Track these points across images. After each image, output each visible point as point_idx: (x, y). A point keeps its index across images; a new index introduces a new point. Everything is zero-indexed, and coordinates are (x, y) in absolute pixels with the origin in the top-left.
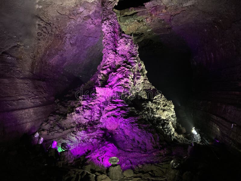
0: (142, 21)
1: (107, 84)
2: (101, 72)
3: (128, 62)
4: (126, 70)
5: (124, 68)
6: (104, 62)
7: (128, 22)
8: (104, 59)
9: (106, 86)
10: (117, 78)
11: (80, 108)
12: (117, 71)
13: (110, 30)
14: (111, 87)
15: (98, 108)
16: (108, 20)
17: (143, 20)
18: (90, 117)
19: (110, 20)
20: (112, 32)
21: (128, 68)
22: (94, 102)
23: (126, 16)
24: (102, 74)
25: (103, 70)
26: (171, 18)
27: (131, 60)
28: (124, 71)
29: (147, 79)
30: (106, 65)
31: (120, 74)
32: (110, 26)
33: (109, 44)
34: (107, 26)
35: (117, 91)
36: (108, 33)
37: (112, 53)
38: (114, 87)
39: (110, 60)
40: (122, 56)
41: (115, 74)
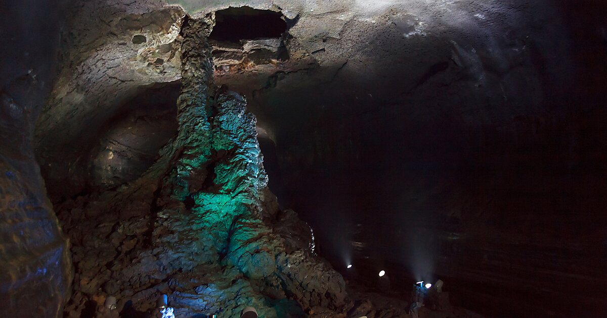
2: (184, 161)
3: (244, 147)
4: (247, 163)
5: (243, 156)
6: (183, 139)
8: (182, 135)
9: (221, 191)
10: (236, 176)
14: (229, 193)
16: (200, 59)
19: (204, 59)
20: (204, 82)
21: (249, 158)
22: (197, 224)
24: (189, 165)
25: (190, 157)
27: (249, 143)
28: (244, 163)
31: (240, 168)
32: (203, 71)
33: (197, 106)
34: (197, 69)
35: (244, 202)
36: (197, 84)
37: (204, 125)
38: (236, 193)
39: (199, 138)
40: (229, 133)
41: (228, 168)
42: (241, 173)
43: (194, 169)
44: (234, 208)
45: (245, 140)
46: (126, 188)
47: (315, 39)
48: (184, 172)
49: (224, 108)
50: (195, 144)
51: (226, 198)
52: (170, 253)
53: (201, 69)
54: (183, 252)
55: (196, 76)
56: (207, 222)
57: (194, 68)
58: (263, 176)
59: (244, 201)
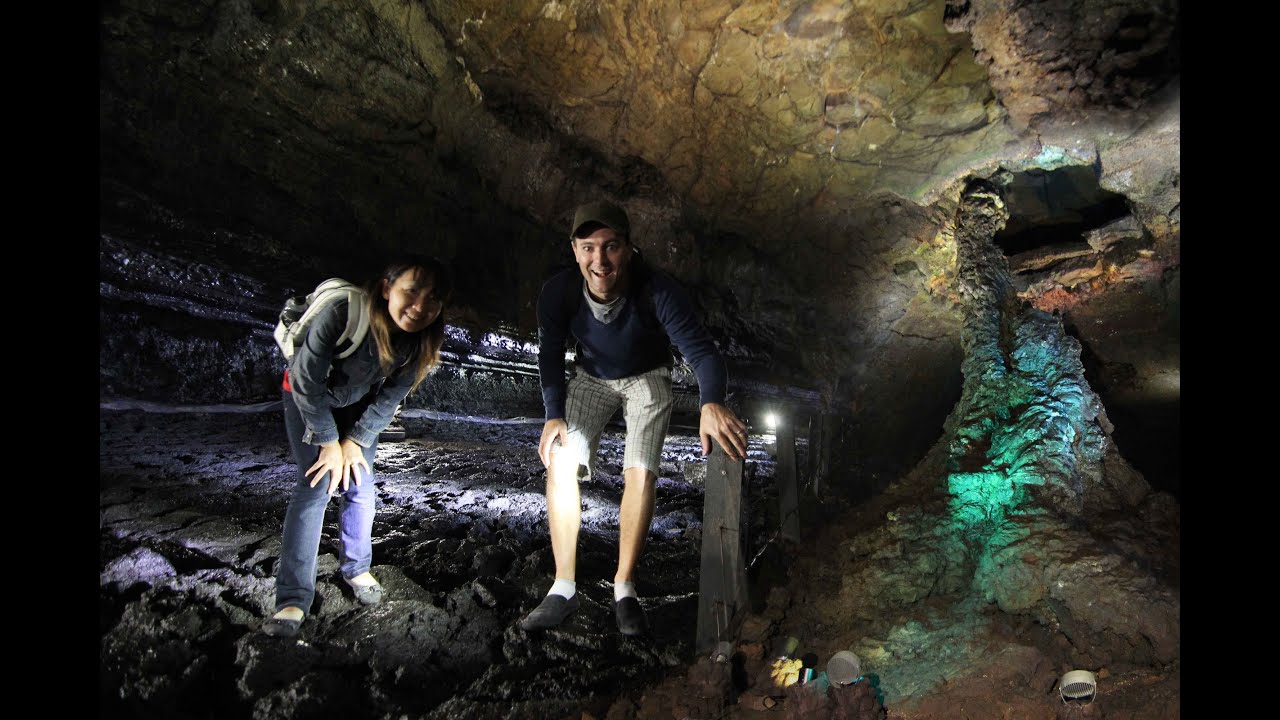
0: (1078, 289)
1: (988, 462)
2: (962, 432)
3: (1054, 394)
4: (1048, 417)
5: (1042, 408)
6: (969, 400)
7: (1034, 291)
8: (967, 393)
9: (986, 468)
10: (1022, 441)
11: (894, 550)
12: (1019, 422)
13: (987, 300)
14: (1002, 469)
15: (961, 545)
16: (979, 271)
17: (1083, 288)
18: (933, 580)
19: (987, 270)
20: (993, 305)
21: (1055, 409)
22: (943, 526)
23: (1029, 272)
24: (966, 437)
25: (968, 424)
26: (1166, 277)
27: (1062, 385)
28: (1040, 417)
29: (1116, 449)
30: (979, 409)
31: (1030, 427)
32: (986, 288)
33: (984, 343)
34: (975, 287)
35: (1028, 482)
36: (981, 309)
37: (994, 370)
38: (1014, 469)
39: (988, 393)
40: (1029, 376)
41: (1011, 429)
42: (1031, 435)
43: (972, 441)
44: (1011, 493)
45: (1055, 383)
46: (896, 487)
47: (1162, 187)
48: (957, 449)
49: (1019, 337)
50: (982, 404)
51: (995, 479)
52: (879, 574)
53: (983, 287)
54: (902, 573)
55: (976, 297)
56: (962, 521)
57: (971, 285)
58: (1093, 438)
59: (1029, 480)
